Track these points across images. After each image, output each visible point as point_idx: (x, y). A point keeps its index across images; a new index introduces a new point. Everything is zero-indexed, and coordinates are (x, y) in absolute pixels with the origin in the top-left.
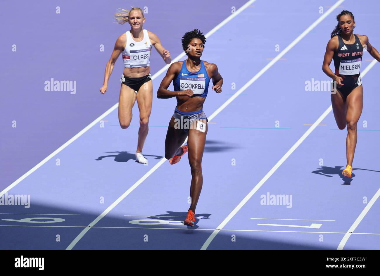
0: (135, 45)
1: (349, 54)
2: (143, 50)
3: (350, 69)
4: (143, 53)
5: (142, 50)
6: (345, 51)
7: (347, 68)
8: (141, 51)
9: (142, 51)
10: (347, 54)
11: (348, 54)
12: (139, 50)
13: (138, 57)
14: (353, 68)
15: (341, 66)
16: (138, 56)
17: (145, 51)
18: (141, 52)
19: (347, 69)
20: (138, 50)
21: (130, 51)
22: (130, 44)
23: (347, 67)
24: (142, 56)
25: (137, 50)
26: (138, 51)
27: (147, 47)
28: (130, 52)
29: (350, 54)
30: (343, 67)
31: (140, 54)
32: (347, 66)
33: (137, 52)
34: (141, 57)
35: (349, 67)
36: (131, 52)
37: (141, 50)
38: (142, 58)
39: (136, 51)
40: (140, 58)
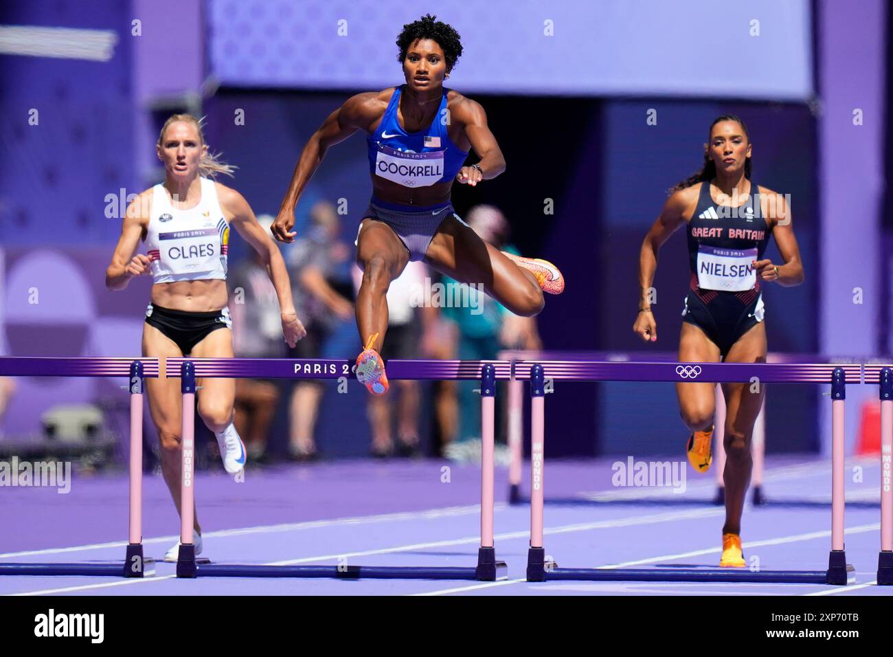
0: (173, 219)
1: (720, 230)
2: (196, 233)
3: (724, 275)
4: (196, 241)
5: (194, 231)
6: (710, 223)
7: (716, 270)
8: (189, 234)
9: (192, 233)
10: (714, 229)
11: (717, 232)
12: (184, 232)
13: (181, 252)
14: (733, 274)
15: (703, 264)
16: (181, 249)
17: (203, 235)
18: (191, 236)
19: (718, 273)
20: (181, 232)
21: (160, 234)
22: (159, 217)
23: (718, 267)
24: (193, 250)
25: (177, 233)
26: (183, 235)
27: (210, 225)
28: (158, 239)
29: (725, 233)
30: (706, 265)
31: (186, 243)
32: (717, 265)
33: (177, 238)
34: (191, 253)
35: (721, 268)
36: (163, 237)
37: (190, 232)
38: (193, 255)
39: (175, 235)
40: (187, 253)
